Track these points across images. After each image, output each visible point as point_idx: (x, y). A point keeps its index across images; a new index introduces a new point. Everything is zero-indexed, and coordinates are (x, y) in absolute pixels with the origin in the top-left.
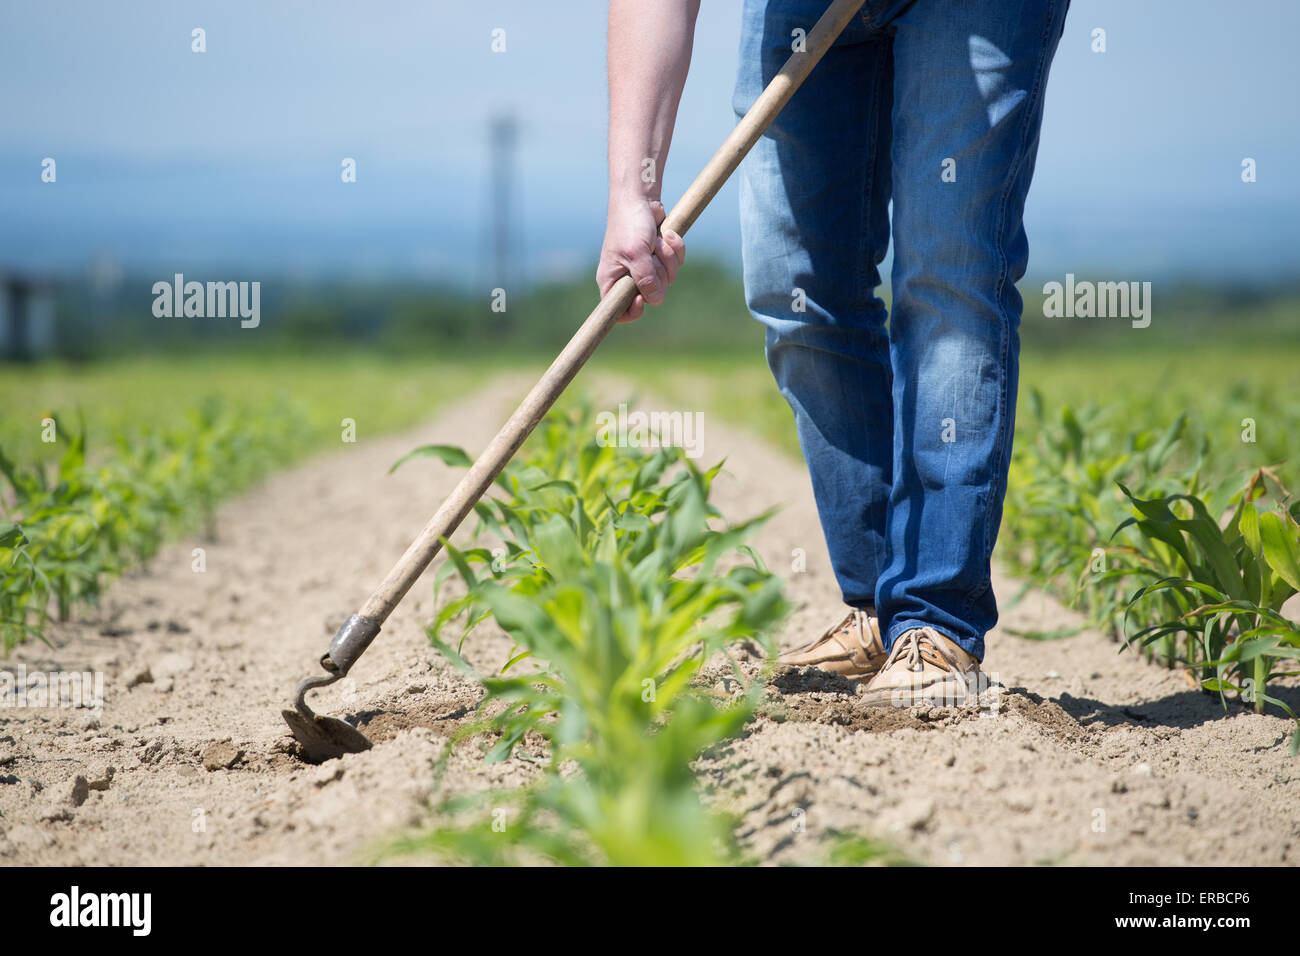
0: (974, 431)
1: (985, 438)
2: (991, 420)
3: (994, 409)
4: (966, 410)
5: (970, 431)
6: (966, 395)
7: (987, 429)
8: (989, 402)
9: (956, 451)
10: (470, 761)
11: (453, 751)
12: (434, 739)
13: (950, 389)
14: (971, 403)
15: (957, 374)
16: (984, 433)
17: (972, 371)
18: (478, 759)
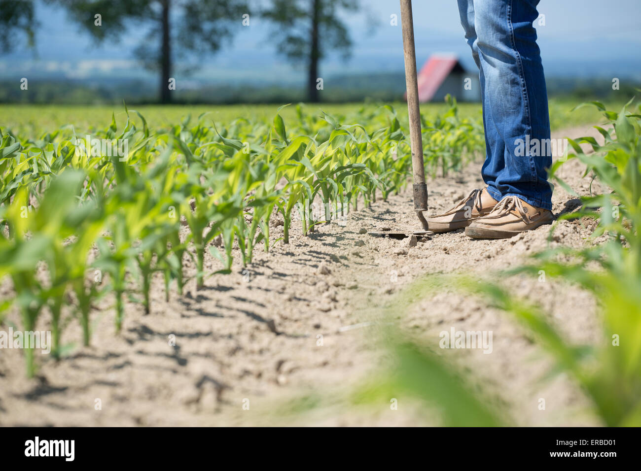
0: (514, 110)
1: (519, 113)
2: (519, 104)
3: (520, 98)
4: (508, 101)
5: (512, 110)
6: (506, 94)
7: (519, 108)
8: (517, 96)
9: (507, 121)
10: (586, 235)
11: (578, 231)
12: (568, 225)
13: (499, 93)
14: (509, 98)
15: (500, 86)
16: (518, 111)
17: (506, 83)
18: (589, 234)
